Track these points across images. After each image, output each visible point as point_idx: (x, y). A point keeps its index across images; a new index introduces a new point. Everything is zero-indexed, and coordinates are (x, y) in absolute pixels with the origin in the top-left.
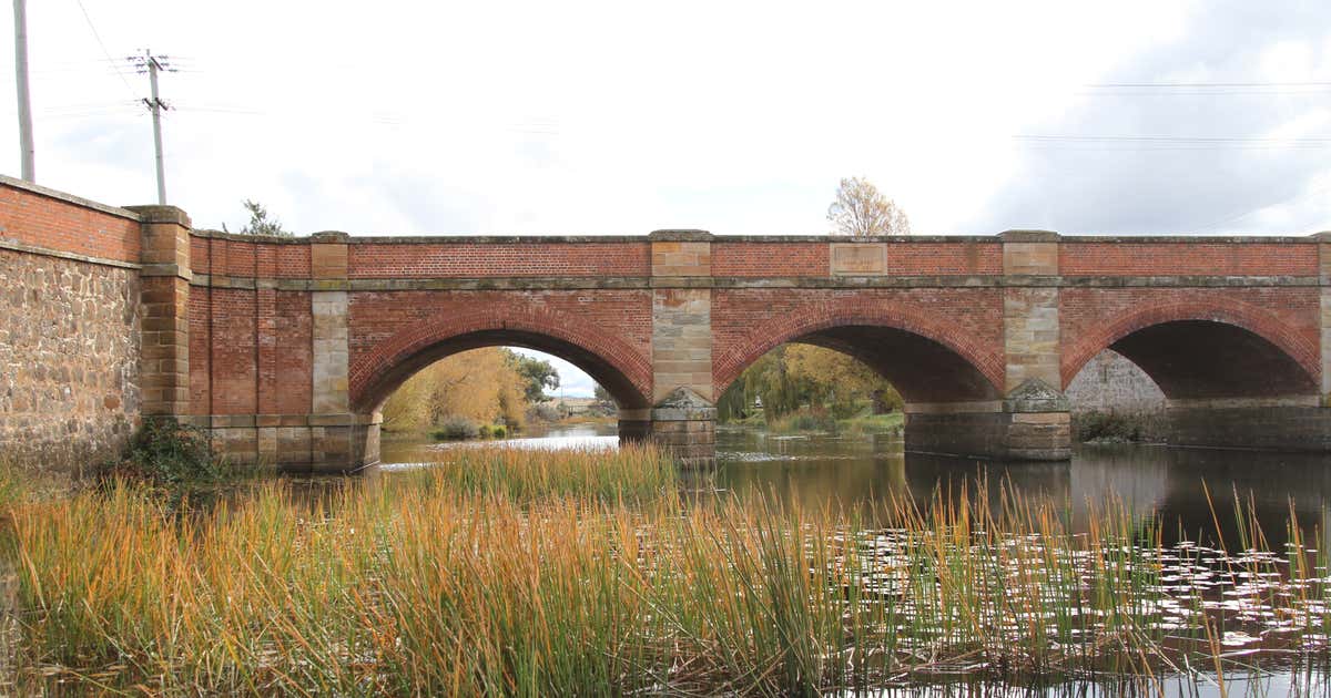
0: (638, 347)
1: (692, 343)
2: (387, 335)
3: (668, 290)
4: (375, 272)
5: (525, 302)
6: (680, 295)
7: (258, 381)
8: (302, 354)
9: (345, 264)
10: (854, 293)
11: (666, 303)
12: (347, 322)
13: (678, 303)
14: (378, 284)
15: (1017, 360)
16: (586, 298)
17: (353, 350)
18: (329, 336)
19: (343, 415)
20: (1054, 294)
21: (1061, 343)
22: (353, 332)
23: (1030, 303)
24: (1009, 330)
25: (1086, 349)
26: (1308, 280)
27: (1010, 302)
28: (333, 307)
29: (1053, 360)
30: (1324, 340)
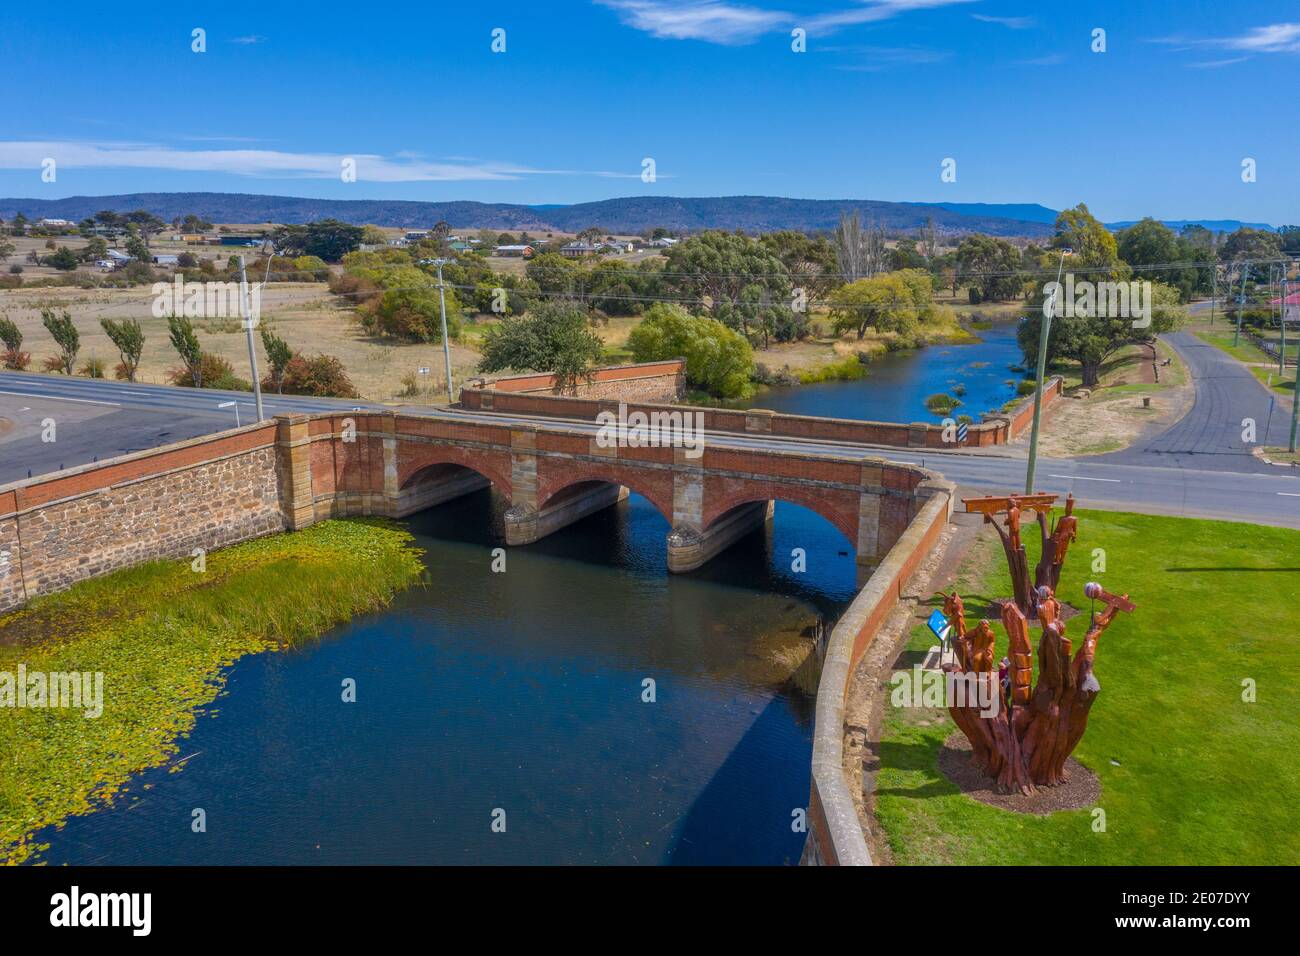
0: (507, 479)
1: (529, 481)
2: (411, 460)
3: (518, 453)
5: (461, 452)
6: (523, 457)
8: (380, 465)
9: (394, 426)
10: (601, 465)
11: (517, 460)
12: (395, 453)
13: (521, 460)
14: (406, 437)
15: (679, 510)
16: (485, 453)
17: (399, 464)
18: (390, 457)
19: (395, 494)
20: (701, 478)
21: (705, 504)
22: (398, 457)
23: (687, 481)
24: (676, 494)
25: (717, 509)
26: (853, 487)
27: (676, 479)
28: (390, 445)
29: (698, 513)
30: (861, 523)
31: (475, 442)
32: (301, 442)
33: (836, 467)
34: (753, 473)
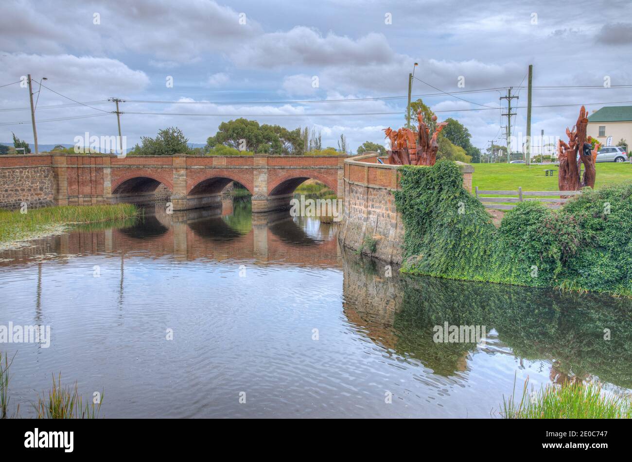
1: (182, 181)
2: (119, 178)
3: (176, 169)
4: (116, 163)
5: (147, 171)
7: (91, 187)
8: (102, 181)
9: (109, 161)
10: (218, 170)
11: (176, 171)
12: (110, 175)
13: (178, 171)
14: (116, 166)
15: (256, 187)
16: (159, 170)
17: (112, 181)
18: (107, 177)
19: (110, 195)
20: (266, 170)
21: (268, 183)
22: (112, 177)
23: (260, 173)
24: (255, 179)
25: (274, 184)
26: (334, 167)
27: (255, 172)
28: (107, 171)
29: (265, 187)
30: (338, 183)
31: (154, 165)
32: (63, 166)
33: (327, 159)
34: (290, 166)
